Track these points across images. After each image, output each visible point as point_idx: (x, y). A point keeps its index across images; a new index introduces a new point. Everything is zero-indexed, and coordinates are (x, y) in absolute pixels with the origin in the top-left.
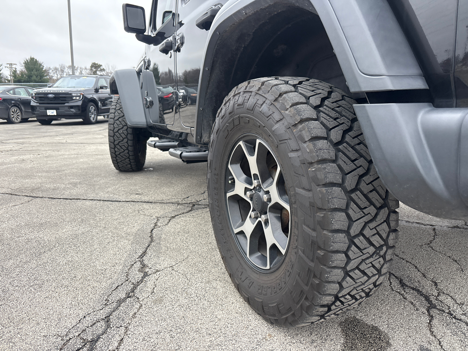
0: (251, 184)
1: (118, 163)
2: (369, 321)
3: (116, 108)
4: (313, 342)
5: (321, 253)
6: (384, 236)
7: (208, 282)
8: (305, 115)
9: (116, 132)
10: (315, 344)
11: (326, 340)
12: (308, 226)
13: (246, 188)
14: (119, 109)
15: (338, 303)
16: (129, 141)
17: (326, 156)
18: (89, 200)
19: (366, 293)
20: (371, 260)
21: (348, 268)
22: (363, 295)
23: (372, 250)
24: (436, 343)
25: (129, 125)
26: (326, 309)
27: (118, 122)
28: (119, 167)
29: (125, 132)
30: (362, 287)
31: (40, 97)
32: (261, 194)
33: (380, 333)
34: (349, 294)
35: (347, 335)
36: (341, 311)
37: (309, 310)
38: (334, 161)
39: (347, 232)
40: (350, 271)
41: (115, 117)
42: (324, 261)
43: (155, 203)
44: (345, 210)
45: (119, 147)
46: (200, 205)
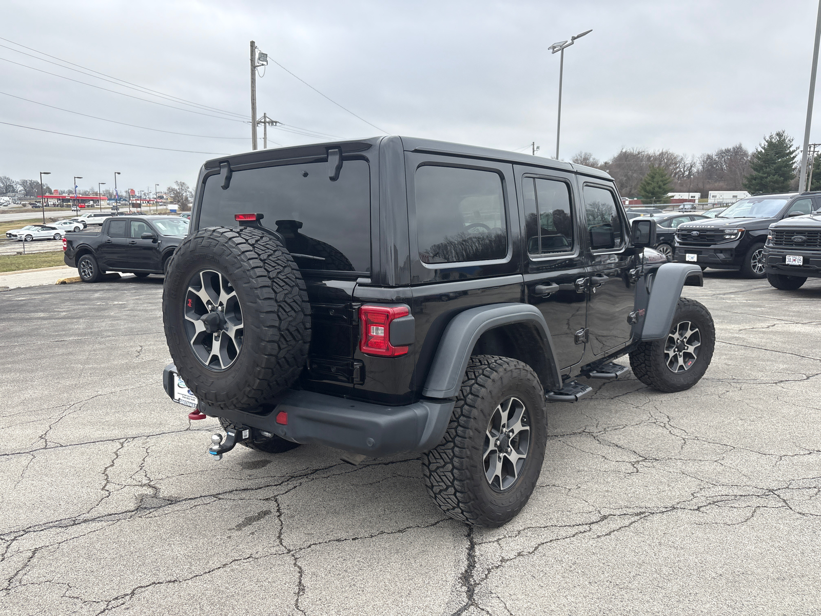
31: (683, 235)
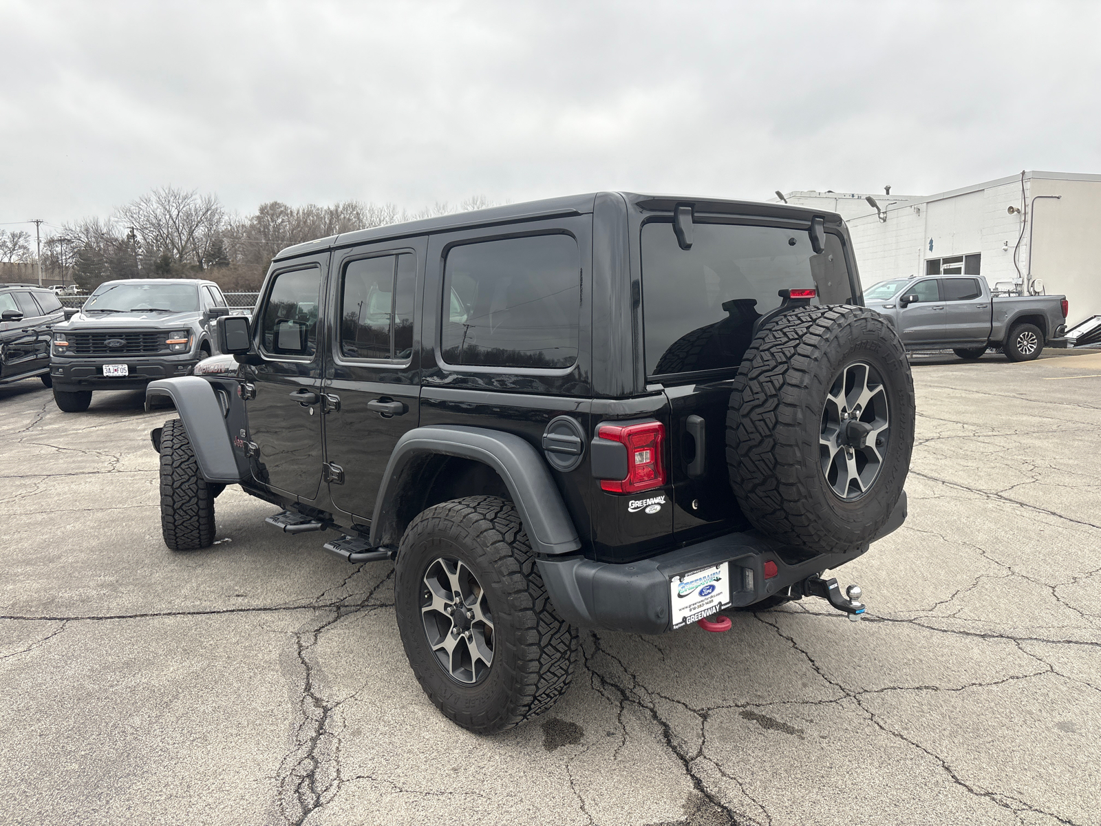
0: (452, 600)
1: (177, 538)
2: (568, 720)
3: (173, 446)
4: (518, 743)
5: (520, 663)
6: (567, 643)
7: (403, 707)
8: (503, 553)
9: (177, 488)
10: (520, 745)
11: (529, 740)
12: (510, 643)
13: (445, 604)
14: (179, 448)
15: (536, 702)
16: (200, 502)
17: (520, 587)
18: (164, 614)
19: (558, 691)
20: (559, 663)
21: (542, 672)
22: (556, 693)
23: (558, 655)
24: (621, 727)
25: (207, 479)
26: (527, 708)
27: (179, 470)
28: (178, 545)
29: (194, 487)
30: (554, 686)
32: (463, 610)
33: (576, 727)
34: (544, 693)
35: (548, 733)
36: (539, 710)
37: (513, 711)
38: (526, 591)
39: (538, 644)
40: (543, 674)
41: (173, 463)
42: (523, 669)
43: (276, 609)
44: (536, 628)
45: (182, 513)
46: (347, 606)
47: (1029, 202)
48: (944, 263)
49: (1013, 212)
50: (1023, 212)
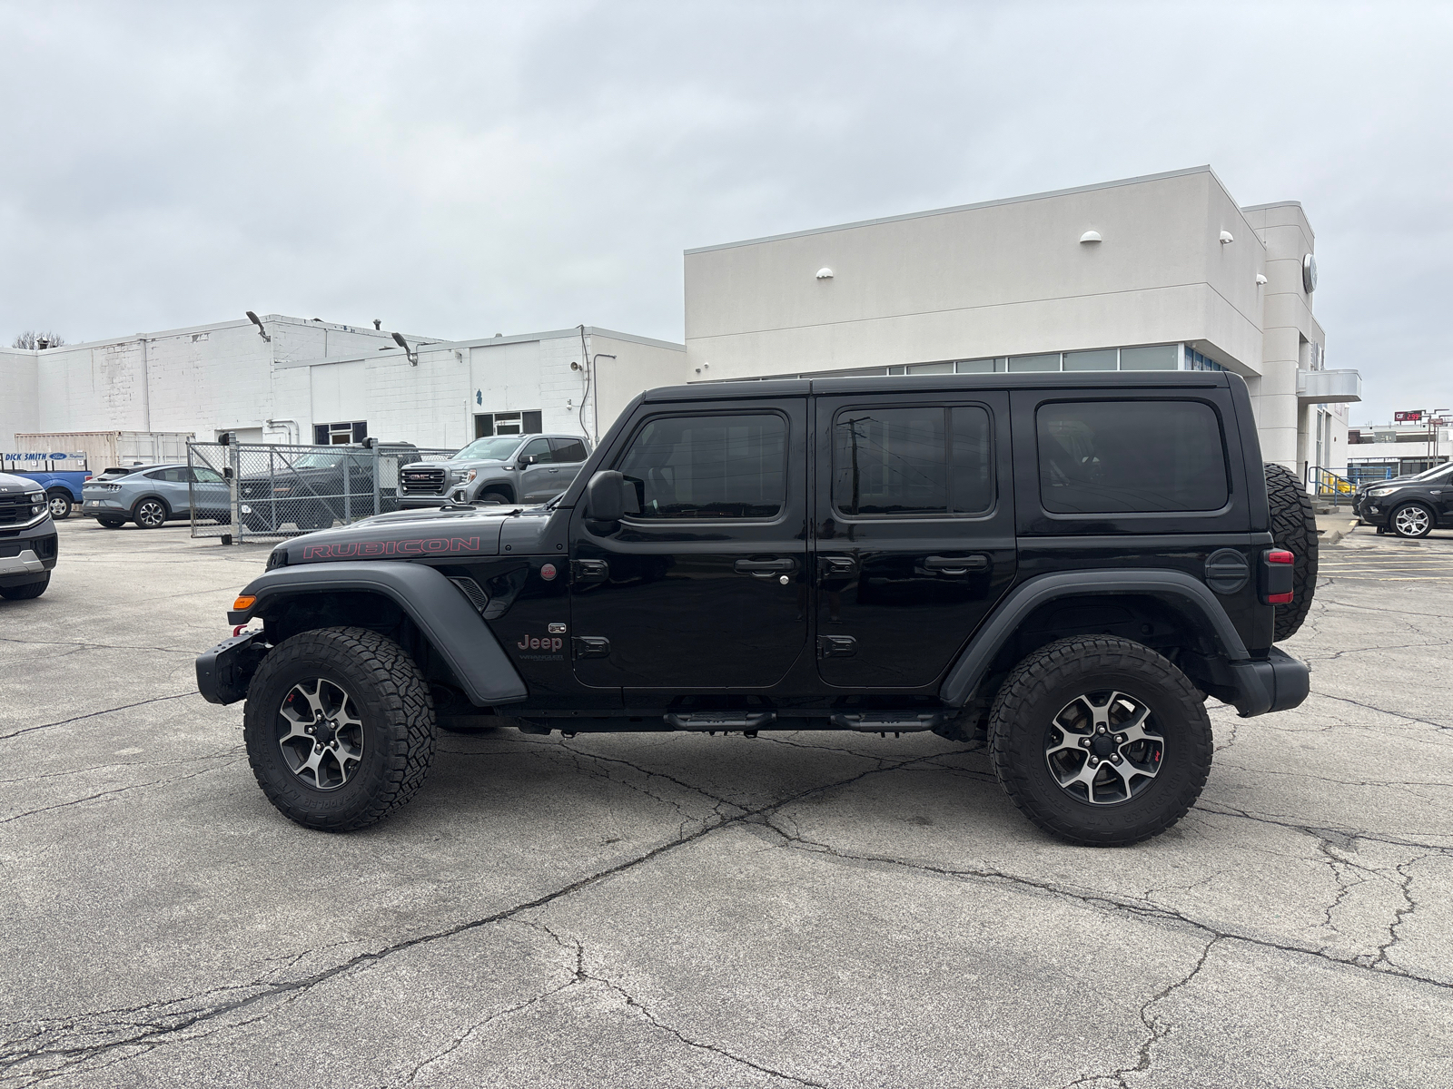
47: (591, 359)
48: (496, 420)
49: (576, 368)
50: (585, 368)
